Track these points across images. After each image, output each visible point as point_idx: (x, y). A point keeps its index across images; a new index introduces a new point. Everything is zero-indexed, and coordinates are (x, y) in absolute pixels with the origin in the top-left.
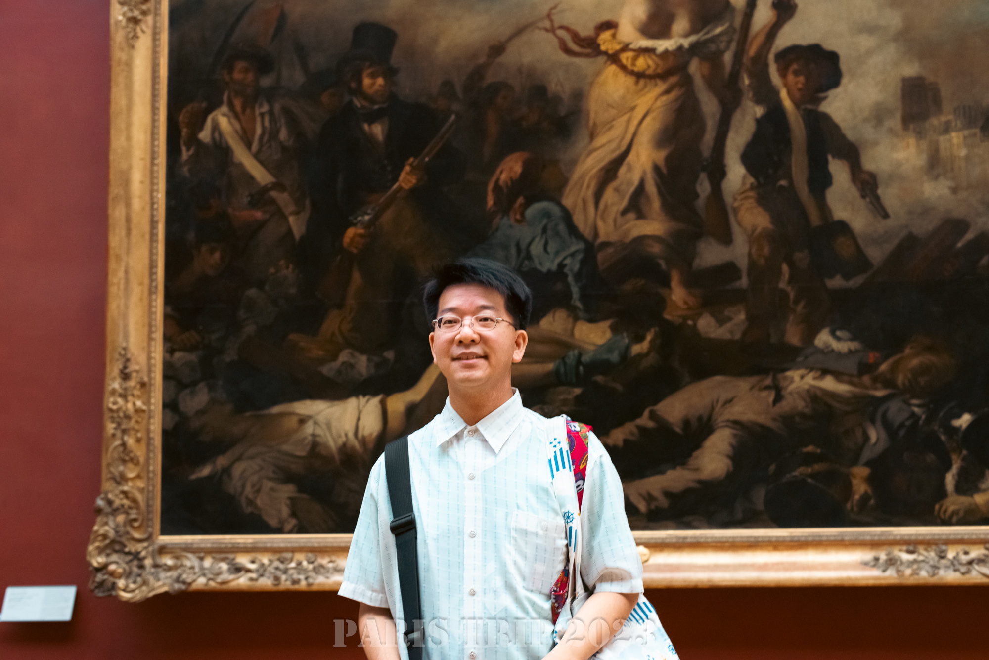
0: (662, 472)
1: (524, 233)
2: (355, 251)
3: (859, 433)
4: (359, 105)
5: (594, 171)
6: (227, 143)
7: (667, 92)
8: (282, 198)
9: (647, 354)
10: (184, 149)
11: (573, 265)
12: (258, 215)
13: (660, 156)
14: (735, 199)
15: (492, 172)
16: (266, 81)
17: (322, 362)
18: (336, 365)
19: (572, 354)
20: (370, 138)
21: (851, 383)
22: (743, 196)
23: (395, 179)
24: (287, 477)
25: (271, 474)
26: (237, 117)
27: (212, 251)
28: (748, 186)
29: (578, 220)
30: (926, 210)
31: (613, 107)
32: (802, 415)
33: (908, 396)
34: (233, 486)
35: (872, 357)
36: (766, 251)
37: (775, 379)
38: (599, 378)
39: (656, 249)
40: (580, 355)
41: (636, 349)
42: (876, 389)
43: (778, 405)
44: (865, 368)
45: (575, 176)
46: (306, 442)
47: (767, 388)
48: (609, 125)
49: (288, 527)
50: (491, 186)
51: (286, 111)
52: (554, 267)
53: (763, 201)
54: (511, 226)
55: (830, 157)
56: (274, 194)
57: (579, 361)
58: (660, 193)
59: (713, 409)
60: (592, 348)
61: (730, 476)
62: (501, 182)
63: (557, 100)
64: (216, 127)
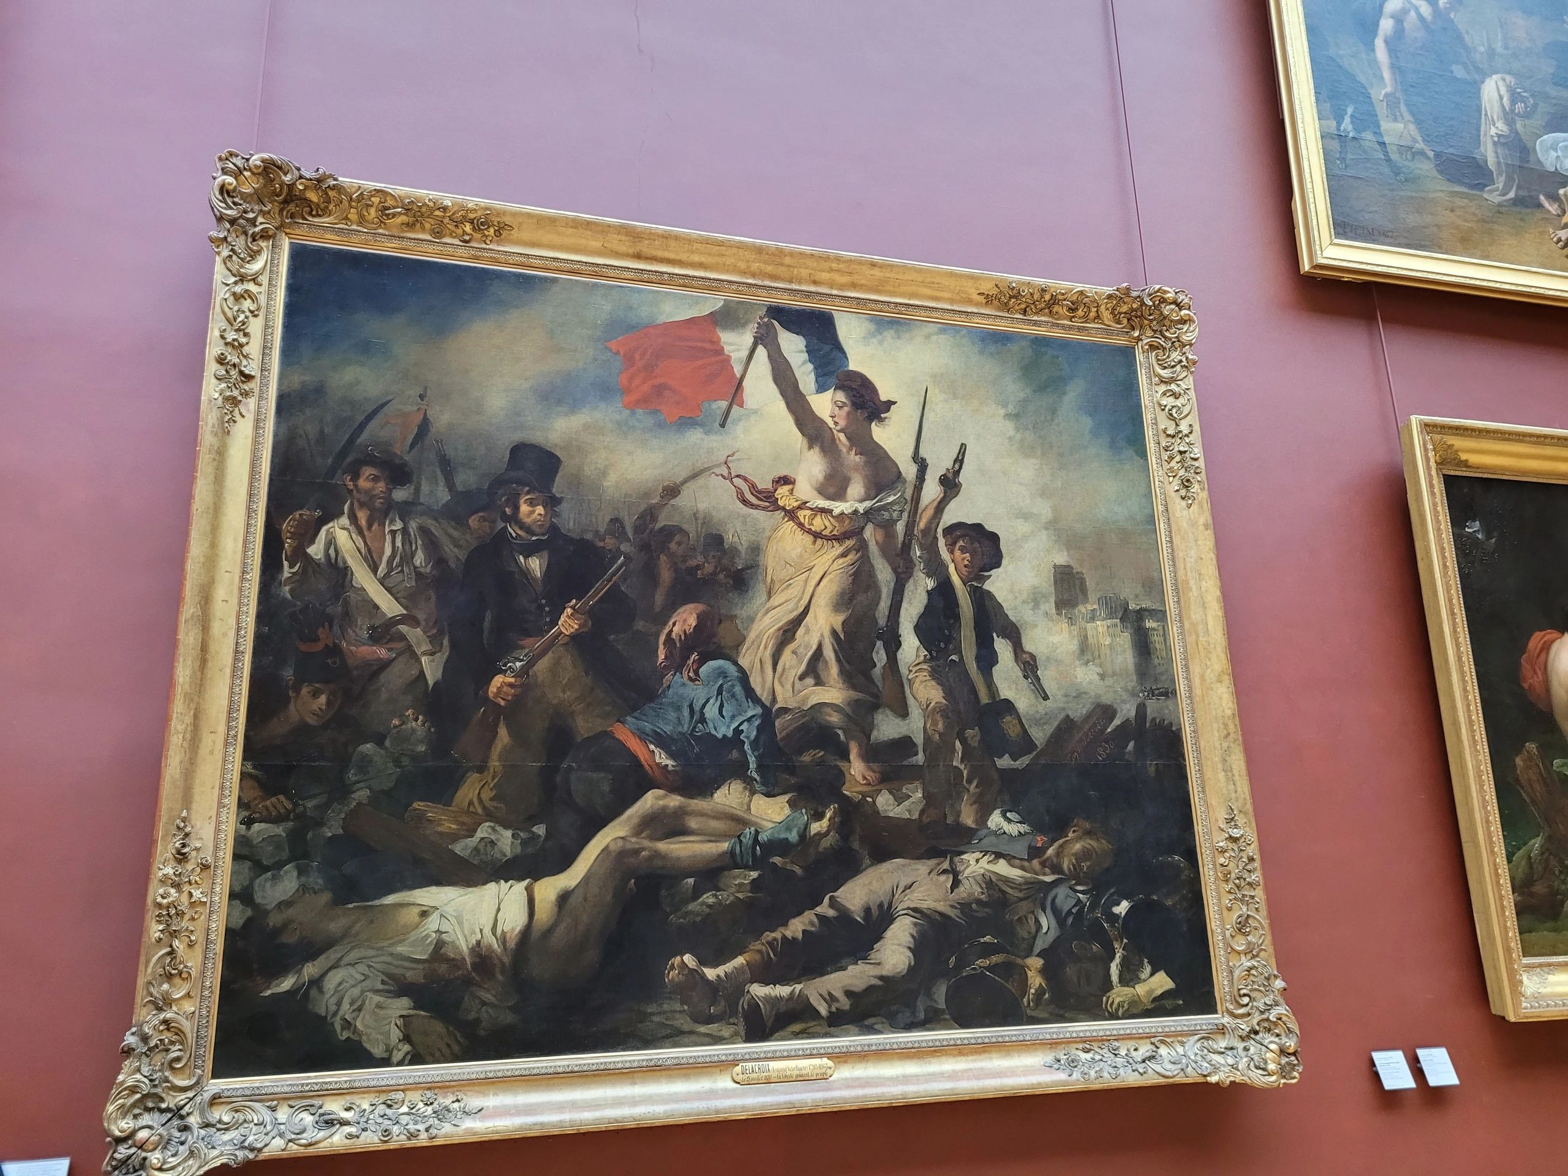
0: (844, 969)
1: (698, 693)
2: (502, 703)
3: (1032, 922)
4: (514, 535)
5: (772, 630)
6: (345, 562)
7: (844, 555)
8: (414, 634)
9: (826, 834)
10: (286, 564)
11: (750, 731)
12: (382, 653)
13: (838, 620)
14: (910, 671)
15: (665, 623)
16: (400, 494)
17: (455, 837)
18: (473, 842)
19: (749, 832)
20: (526, 573)
21: (1023, 868)
22: (918, 668)
23: (555, 622)
24: (400, 987)
25: (380, 987)
26: (360, 532)
27: (315, 694)
28: (922, 658)
29: (755, 682)
30: (1079, 695)
31: (791, 565)
32: (979, 902)
33: (1074, 882)
34: (324, 1003)
35: (1040, 840)
36: (940, 726)
37: (951, 861)
38: (777, 860)
39: (834, 718)
40: (757, 833)
41: (816, 827)
42: (1045, 874)
43: (956, 891)
44: (1035, 852)
45: (752, 636)
46: (430, 940)
47: (945, 872)
48: (787, 582)
49: (397, 1056)
50: (662, 638)
51: (424, 531)
52: (730, 734)
53: (936, 675)
54: (684, 685)
55: (995, 635)
56: (403, 628)
57: (756, 840)
58: (838, 660)
59: (893, 896)
60: (770, 825)
61: (911, 969)
62: (674, 635)
63: (734, 552)
64: (331, 542)
